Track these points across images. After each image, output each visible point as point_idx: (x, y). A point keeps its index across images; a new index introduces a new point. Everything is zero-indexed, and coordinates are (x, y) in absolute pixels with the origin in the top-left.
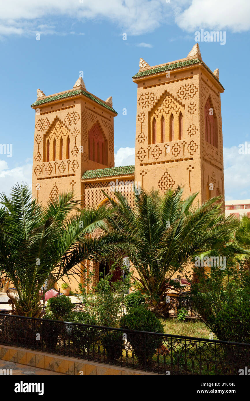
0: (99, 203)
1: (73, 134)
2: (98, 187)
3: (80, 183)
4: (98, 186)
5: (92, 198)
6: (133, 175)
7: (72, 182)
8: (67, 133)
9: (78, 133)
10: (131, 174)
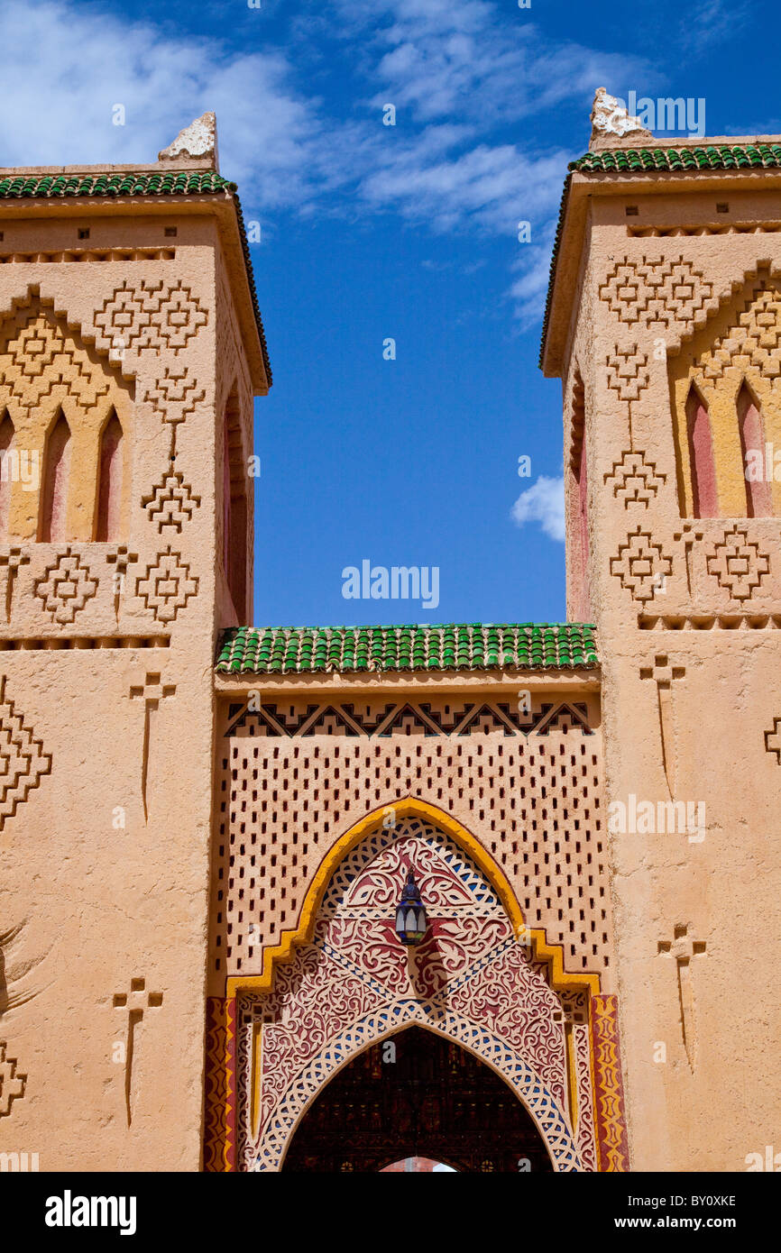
0: (336, 829)
1: (156, 401)
2: (330, 732)
3: (209, 691)
4: (325, 727)
5: (285, 795)
6: (592, 678)
7: (141, 682)
8: (98, 395)
9: (195, 401)
10: (580, 669)
